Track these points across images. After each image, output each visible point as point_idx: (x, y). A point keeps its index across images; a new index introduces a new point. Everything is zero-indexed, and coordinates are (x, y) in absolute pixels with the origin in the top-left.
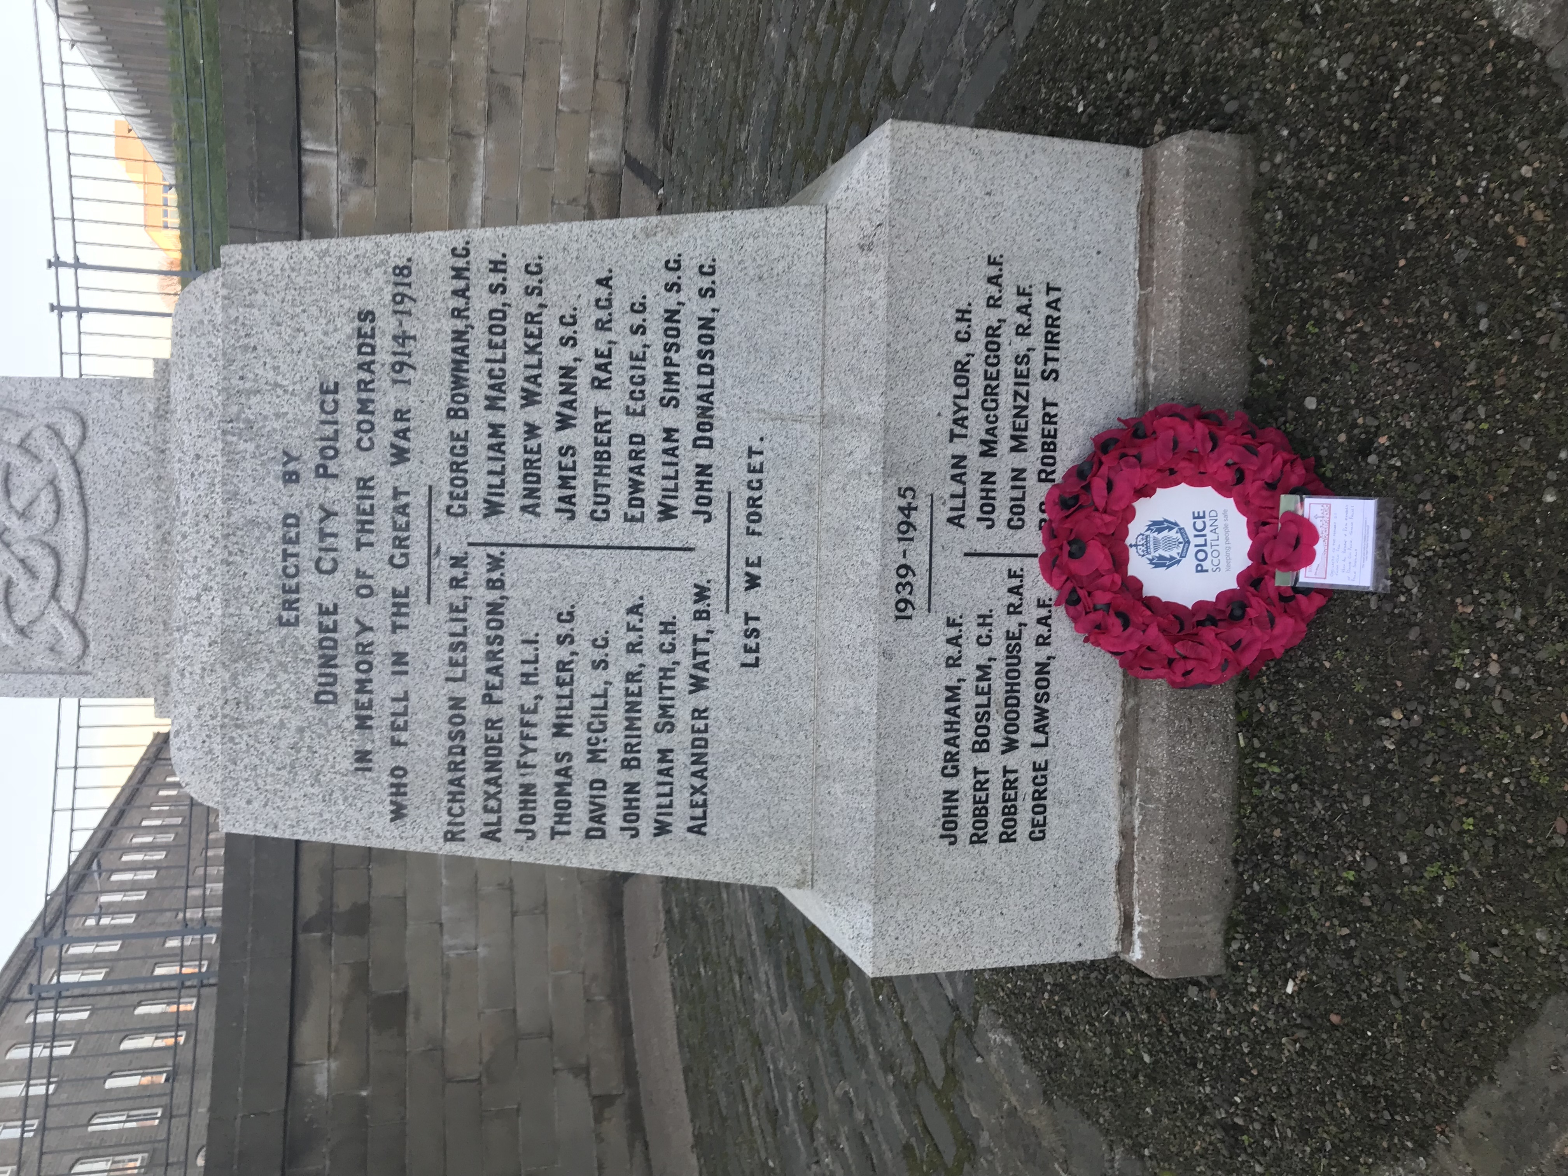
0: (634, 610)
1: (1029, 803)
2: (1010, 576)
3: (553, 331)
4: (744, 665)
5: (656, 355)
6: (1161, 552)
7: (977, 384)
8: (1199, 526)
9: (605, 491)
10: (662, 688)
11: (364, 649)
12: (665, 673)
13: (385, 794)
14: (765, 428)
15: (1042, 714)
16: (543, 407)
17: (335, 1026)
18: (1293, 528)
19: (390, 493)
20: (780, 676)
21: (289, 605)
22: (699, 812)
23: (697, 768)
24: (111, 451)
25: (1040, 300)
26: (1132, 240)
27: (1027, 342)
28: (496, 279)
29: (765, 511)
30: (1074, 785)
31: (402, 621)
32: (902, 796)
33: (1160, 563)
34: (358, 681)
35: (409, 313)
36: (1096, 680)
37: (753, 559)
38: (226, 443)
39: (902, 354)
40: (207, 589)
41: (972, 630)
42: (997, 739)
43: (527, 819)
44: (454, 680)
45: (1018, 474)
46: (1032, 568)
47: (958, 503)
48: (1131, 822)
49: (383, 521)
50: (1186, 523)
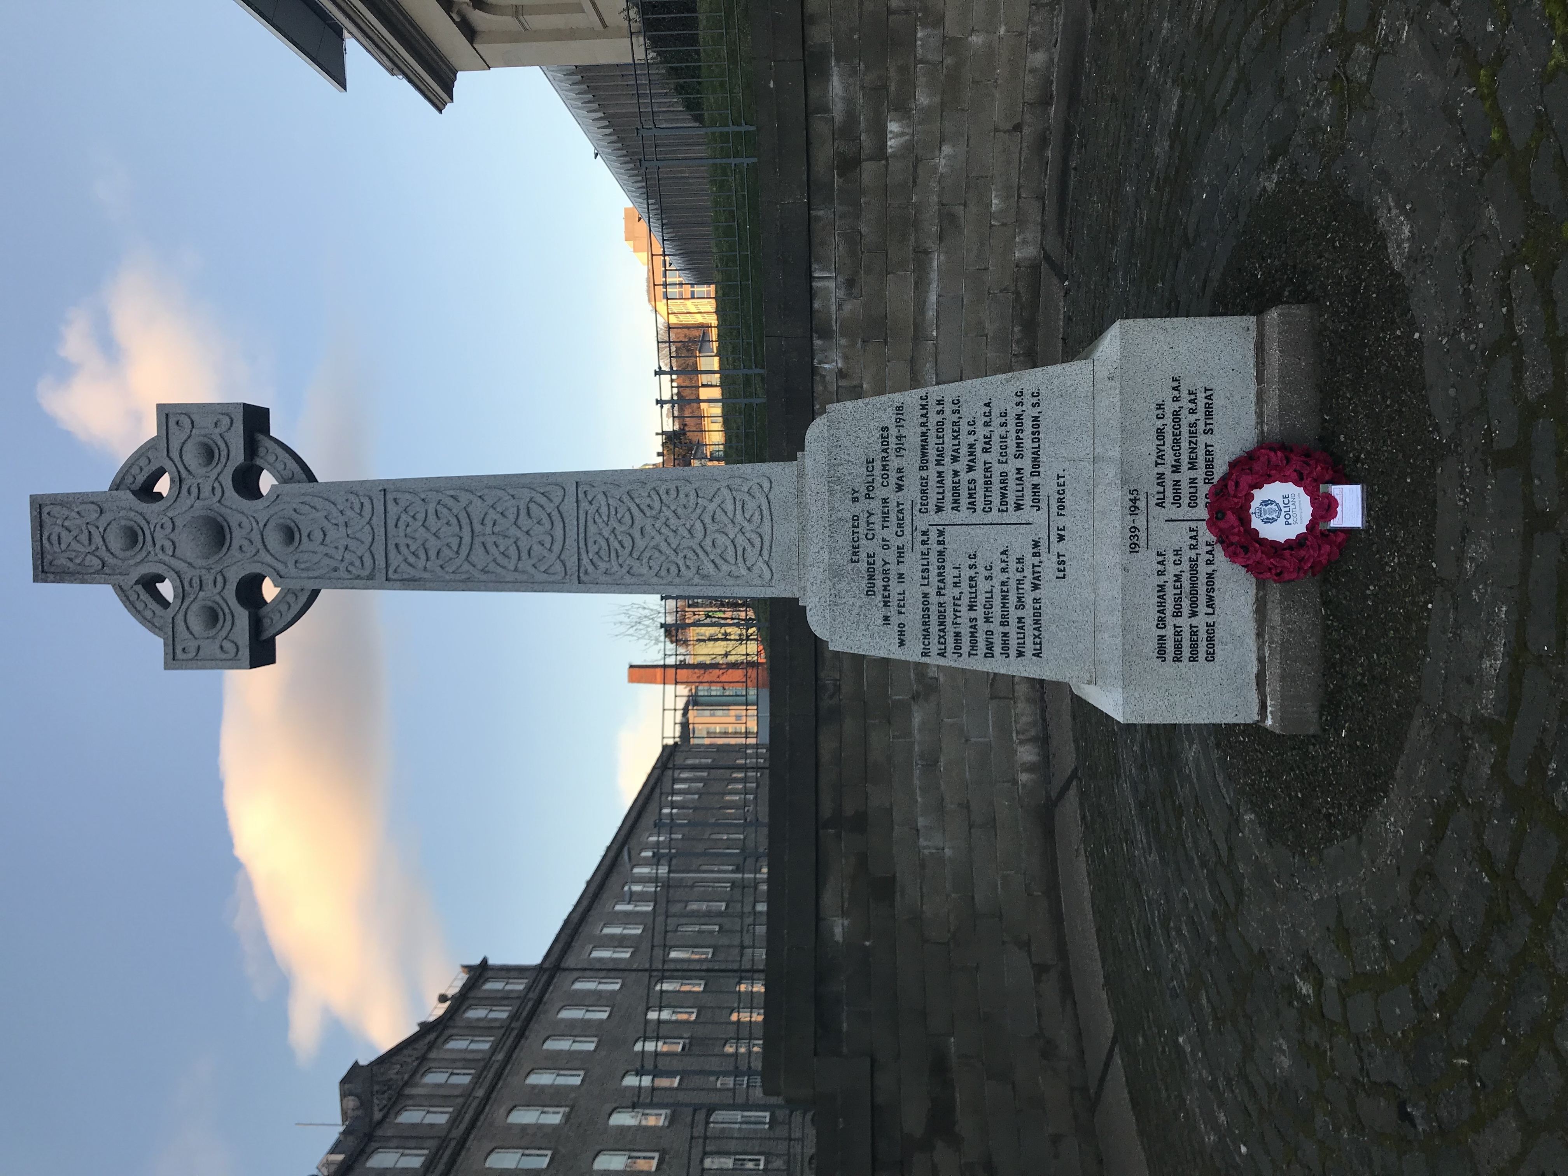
0: (1004, 553)
1: (1205, 643)
2: (1190, 531)
3: (965, 428)
4: (1057, 578)
5: (1012, 435)
6: (1267, 516)
7: (1169, 438)
8: (1286, 502)
9: (989, 498)
10: (1018, 589)
11: (885, 572)
12: (1019, 582)
13: (896, 635)
14: (1066, 465)
15: (1211, 599)
16: (961, 463)
17: (846, 895)
18: (1326, 501)
19: (896, 504)
20: (1076, 583)
21: (855, 554)
22: (1038, 647)
23: (1036, 626)
24: (781, 492)
25: (1201, 396)
26: (1252, 362)
27: (1195, 416)
28: (939, 408)
29: (1067, 504)
30: (1230, 634)
31: (901, 559)
32: (1136, 638)
33: (1267, 521)
34: (884, 586)
35: (903, 426)
36: (1241, 582)
37: (1061, 527)
38: (830, 487)
39: (1128, 427)
40: (822, 548)
41: (1171, 557)
42: (1186, 610)
43: (958, 647)
44: (924, 585)
45: (1193, 481)
46: (1203, 527)
47: (1161, 496)
48: (1264, 654)
49: (893, 516)
50: (1280, 501)
